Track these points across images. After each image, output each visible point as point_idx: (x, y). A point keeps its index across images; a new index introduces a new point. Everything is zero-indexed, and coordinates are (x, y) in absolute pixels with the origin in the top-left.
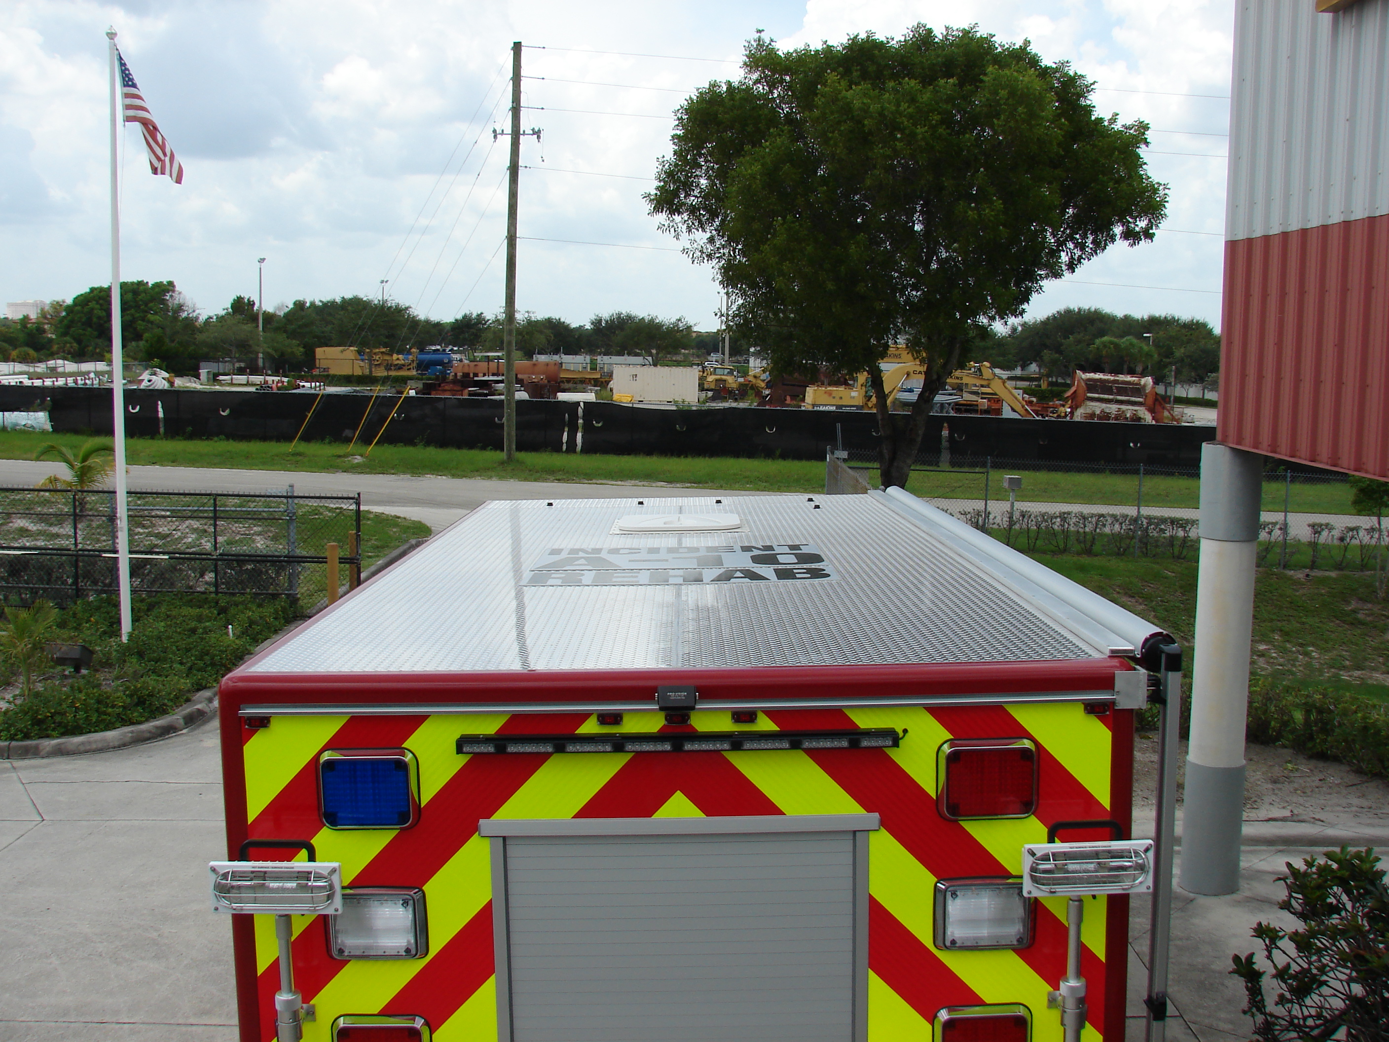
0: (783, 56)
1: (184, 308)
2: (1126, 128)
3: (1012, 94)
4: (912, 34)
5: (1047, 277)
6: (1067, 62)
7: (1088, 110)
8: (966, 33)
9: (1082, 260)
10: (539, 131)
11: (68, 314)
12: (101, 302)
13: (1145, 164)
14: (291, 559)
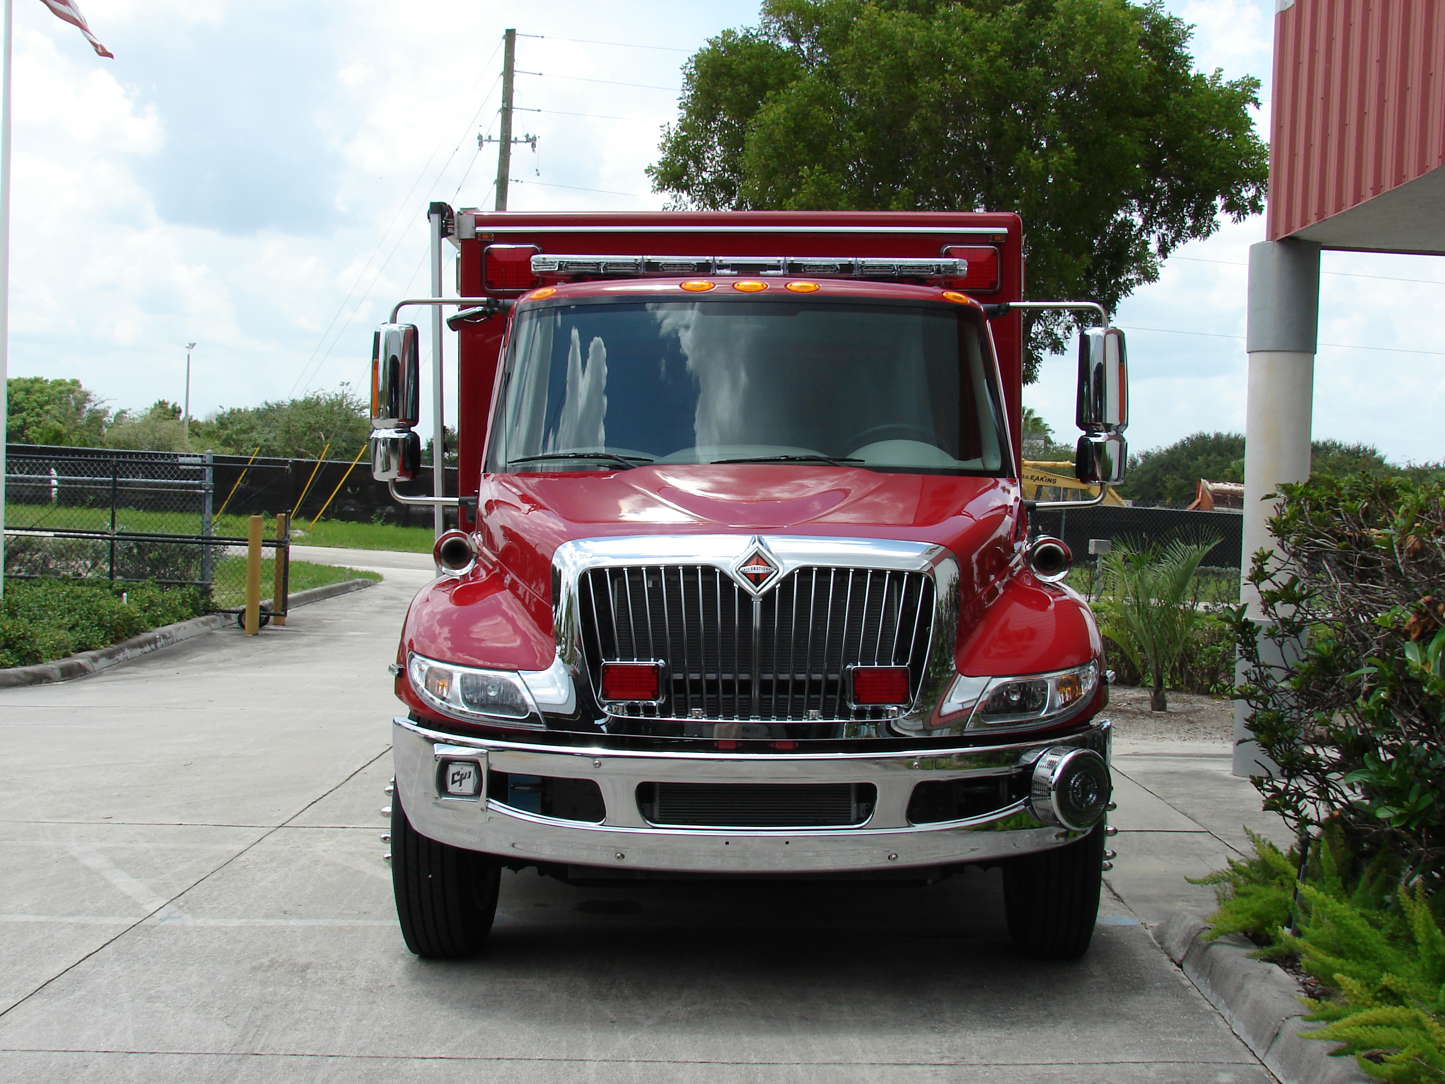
1: (91, 397)
2: (1232, 85)
3: (1090, 21)
5: (1139, 282)
7: (1184, 61)
9: (1176, 243)
10: (535, 139)
13: (1254, 124)
14: (207, 540)
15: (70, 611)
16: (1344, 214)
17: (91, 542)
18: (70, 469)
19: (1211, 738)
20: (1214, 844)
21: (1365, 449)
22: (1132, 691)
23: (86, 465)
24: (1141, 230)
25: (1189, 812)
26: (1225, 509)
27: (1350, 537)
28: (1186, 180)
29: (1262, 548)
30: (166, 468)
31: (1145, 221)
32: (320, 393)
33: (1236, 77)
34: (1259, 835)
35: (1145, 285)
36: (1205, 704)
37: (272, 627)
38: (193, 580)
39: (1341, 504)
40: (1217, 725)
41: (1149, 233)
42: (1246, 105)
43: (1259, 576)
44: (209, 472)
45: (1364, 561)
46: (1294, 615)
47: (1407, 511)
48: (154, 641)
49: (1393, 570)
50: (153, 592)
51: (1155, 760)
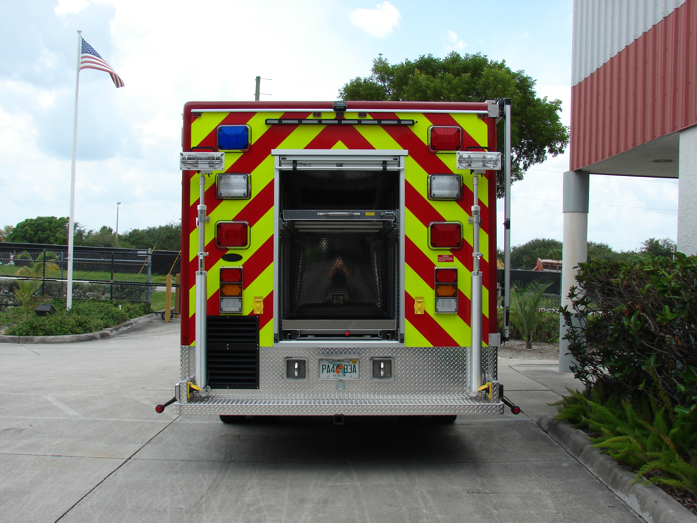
0: (391, 67)
1: (78, 225)
2: (551, 103)
3: (495, 79)
4: (450, 56)
5: (516, 180)
6: (523, 71)
7: (532, 93)
8: (475, 57)
9: (530, 165)
11: (14, 233)
12: (32, 226)
13: (560, 118)
14: (148, 284)
15: (100, 312)
16: (598, 163)
17: (103, 285)
18: (92, 256)
19: (549, 359)
20: (554, 394)
21: (604, 245)
22: (518, 342)
23: (99, 254)
24: (517, 159)
25: (544, 384)
26: (548, 270)
27: (604, 281)
28: (534, 140)
29: (573, 286)
30: (133, 256)
31: (518, 157)
32: (172, 223)
33: (553, 100)
34: (571, 389)
35: (518, 181)
36: (547, 347)
37: (174, 319)
38: (143, 300)
39: (601, 270)
40: (552, 353)
41: (519, 161)
42: (557, 111)
43: (571, 295)
44: (150, 258)
45: (609, 290)
46: (584, 310)
47: (623, 273)
48: (131, 324)
49: (620, 293)
50: (129, 305)
51: (529, 366)
